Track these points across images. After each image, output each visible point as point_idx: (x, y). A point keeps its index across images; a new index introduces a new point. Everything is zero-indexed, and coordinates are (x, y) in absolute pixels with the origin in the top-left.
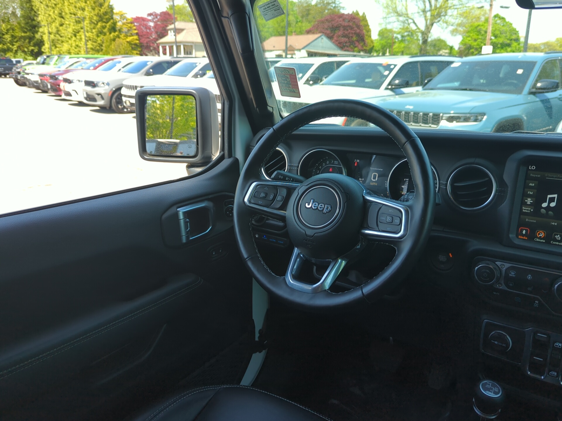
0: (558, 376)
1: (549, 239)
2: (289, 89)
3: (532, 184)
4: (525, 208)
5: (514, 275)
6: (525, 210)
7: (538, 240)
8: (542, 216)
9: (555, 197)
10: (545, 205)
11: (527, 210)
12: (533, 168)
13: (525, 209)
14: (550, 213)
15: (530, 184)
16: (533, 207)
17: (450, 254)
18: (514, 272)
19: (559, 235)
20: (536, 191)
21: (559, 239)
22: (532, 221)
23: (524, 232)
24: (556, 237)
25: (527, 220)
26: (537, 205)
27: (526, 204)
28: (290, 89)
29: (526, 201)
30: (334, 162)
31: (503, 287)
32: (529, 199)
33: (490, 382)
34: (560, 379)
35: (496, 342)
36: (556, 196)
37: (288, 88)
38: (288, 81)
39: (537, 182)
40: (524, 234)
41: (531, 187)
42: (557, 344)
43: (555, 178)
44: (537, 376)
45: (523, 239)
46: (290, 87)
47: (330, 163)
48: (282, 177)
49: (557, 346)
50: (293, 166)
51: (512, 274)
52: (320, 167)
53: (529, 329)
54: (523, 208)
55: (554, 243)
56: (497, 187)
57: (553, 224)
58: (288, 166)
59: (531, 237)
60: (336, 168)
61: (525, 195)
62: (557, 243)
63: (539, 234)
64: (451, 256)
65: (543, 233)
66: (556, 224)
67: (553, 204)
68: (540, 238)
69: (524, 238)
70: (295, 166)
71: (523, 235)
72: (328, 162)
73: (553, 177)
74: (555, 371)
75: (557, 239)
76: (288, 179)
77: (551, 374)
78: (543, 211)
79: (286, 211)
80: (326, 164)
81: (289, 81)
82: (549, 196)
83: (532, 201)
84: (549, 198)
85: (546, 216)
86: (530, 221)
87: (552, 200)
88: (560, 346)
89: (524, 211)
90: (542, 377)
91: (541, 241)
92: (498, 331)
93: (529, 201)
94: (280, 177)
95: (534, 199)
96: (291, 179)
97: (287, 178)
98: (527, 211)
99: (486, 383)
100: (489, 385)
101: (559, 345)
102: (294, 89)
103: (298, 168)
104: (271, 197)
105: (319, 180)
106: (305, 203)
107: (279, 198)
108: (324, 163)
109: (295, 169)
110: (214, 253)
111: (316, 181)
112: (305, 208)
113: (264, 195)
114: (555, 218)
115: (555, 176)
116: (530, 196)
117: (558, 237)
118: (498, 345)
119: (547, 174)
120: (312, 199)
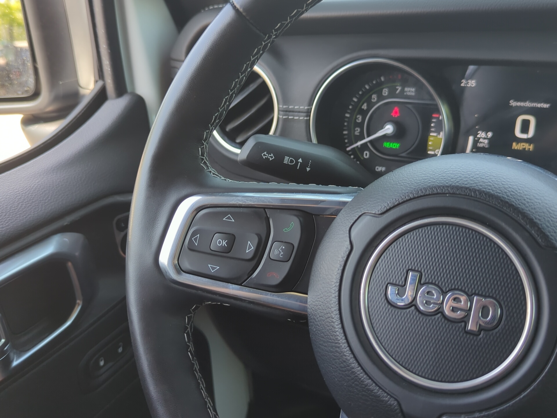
30: (403, 91)
47: (392, 94)
48: (271, 157)
50: (293, 112)
52: (365, 107)
58: (281, 113)
60: (410, 106)
70: (299, 112)
72: (385, 92)
76: (292, 161)
79: (307, 294)
80: (381, 97)
94: (265, 155)
96: (300, 160)
97: (287, 158)
103: (310, 116)
104: (250, 248)
105: (429, 195)
106: (385, 283)
107: (276, 252)
108: (374, 93)
109: (301, 118)
110: (102, 363)
111: (418, 197)
112: (386, 305)
113: (224, 243)
120: (411, 270)
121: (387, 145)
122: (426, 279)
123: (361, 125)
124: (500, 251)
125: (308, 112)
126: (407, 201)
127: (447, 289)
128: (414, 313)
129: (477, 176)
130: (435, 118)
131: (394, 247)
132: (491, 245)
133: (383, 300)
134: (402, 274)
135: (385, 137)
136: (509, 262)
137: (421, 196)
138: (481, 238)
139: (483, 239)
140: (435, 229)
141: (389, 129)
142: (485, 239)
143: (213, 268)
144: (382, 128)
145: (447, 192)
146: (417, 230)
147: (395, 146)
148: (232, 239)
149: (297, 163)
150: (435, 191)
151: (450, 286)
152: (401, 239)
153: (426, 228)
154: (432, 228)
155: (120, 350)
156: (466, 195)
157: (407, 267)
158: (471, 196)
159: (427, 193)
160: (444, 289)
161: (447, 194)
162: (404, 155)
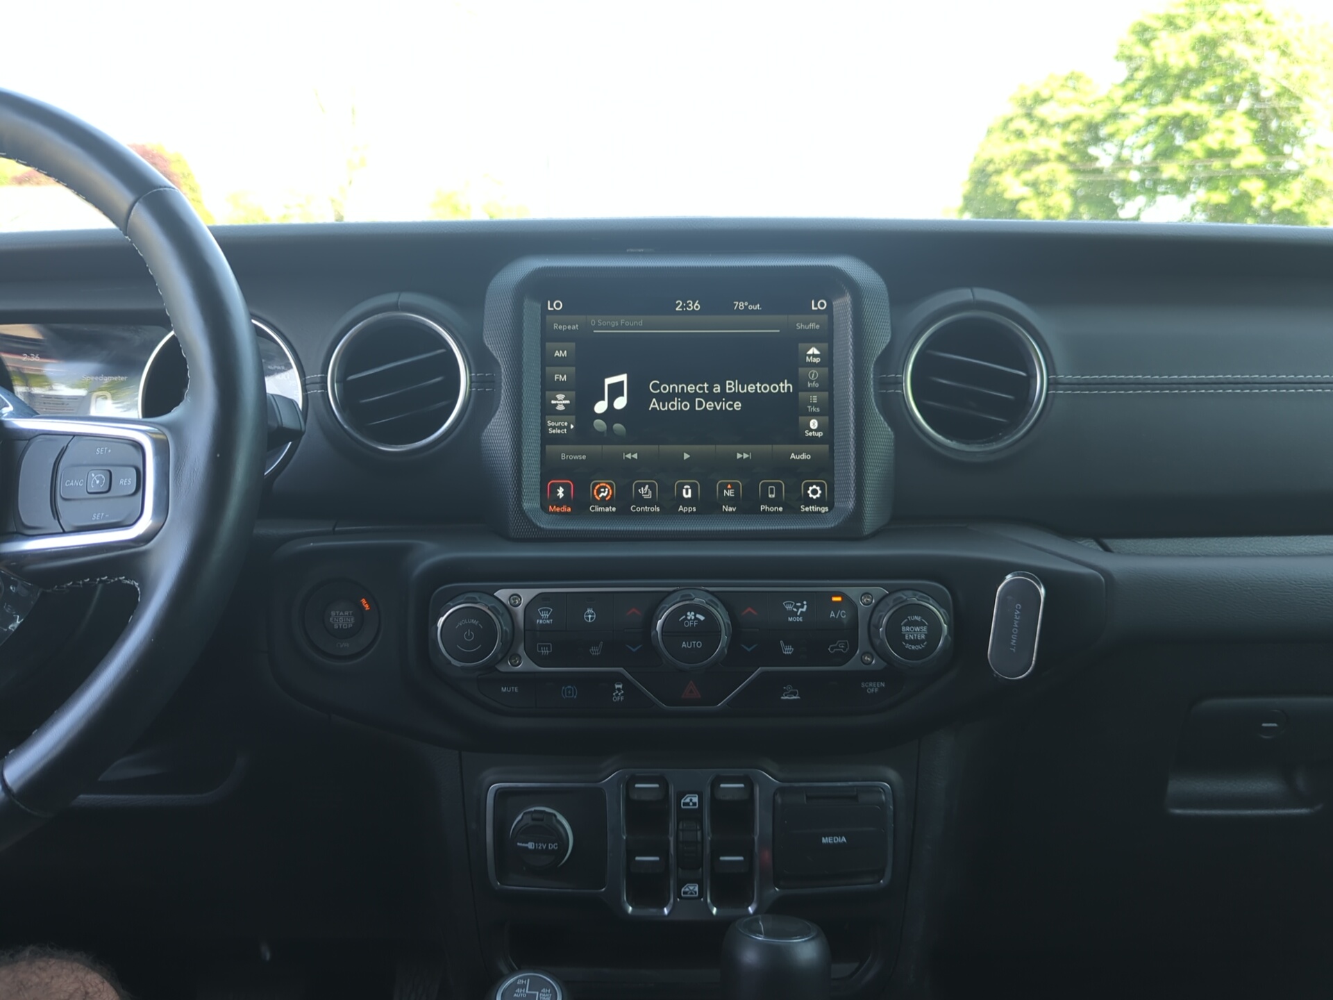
0: (702, 893)
1: (624, 501)
3: (561, 352)
4: (553, 424)
5: (549, 618)
6: (554, 428)
7: (598, 509)
8: (600, 438)
9: (623, 382)
10: (601, 407)
11: (560, 428)
12: (557, 305)
13: (556, 427)
14: (618, 427)
15: (557, 354)
16: (573, 418)
17: (364, 601)
18: (549, 611)
19: (647, 486)
20: (573, 369)
21: (650, 496)
22: (576, 457)
23: (560, 492)
24: (642, 491)
25: (563, 456)
26: (582, 407)
27: (551, 411)
29: (553, 402)
31: (525, 665)
32: (561, 396)
33: (524, 978)
34: (709, 900)
35: (530, 845)
36: (623, 377)
39: (573, 345)
40: (563, 498)
41: (561, 362)
42: (688, 800)
43: (615, 328)
44: (652, 911)
45: (560, 513)
49: (687, 804)
51: (546, 617)
53: (610, 778)
54: (549, 423)
55: (639, 509)
56: (470, 373)
57: (629, 456)
59: (580, 503)
61: (549, 387)
62: (646, 509)
63: (599, 492)
64: (367, 607)
65: (607, 486)
66: (635, 456)
67: (621, 403)
68: (603, 502)
69: (564, 509)
71: (559, 502)
73: (609, 328)
74: (694, 881)
75: (645, 497)
77: (685, 893)
78: (599, 424)
82: (609, 381)
83: (568, 402)
84: (609, 385)
85: (608, 438)
86: (571, 457)
87: (616, 390)
88: (694, 804)
89: (551, 431)
90: (666, 911)
91: (607, 509)
92: (533, 809)
93: (561, 401)
95: (573, 393)
98: (559, 431)
99: (514, 986)
100: (524, 986)
101: (691, 800)
114: (631, 439)
115: (614, 324)
116: (560, 387)
117: (645, 491)
118: (535, 851)
119: (593, 320)
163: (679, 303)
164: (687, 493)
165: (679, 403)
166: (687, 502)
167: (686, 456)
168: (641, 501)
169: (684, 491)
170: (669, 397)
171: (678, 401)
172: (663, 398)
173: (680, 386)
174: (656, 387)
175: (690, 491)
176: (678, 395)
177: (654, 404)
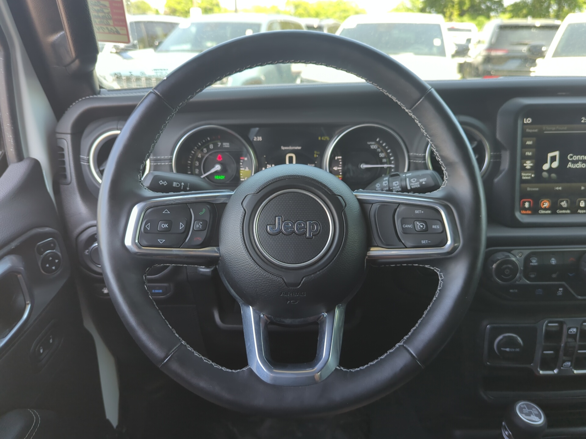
0: (571, 365)
1: (554, 209)
2: (107, 28)
3: (529, 142)
5: (536, 263)
6: (525, 176)
7: (543, 212)
8: (545, 181)
9: (557, 155)
10: (546, 167)
11: (528, 176)
12: (528, 121)
13: (526, 176)
14: (553, 175)
15: (527, 143)
16: (533, 172)
18: (535, 259)
19: (564, 202)
20: (534, 150)
21: (566, 206)
22: (534, 189)
23: (527, 205)
24: (562, 204)
25: (529, 189)
26: (537, 168)
27: (524, 169)
28: (109, 27)
29: (525, 165)
30: (222, 145)
31: (522, 281)
32: (528, 162)
33: (523, 404)
34: (573, 368)
35: (508, 350)
36: (557, 153)
37: (105, 27)
38: (105, 13)
39: (534, 139)
40: (527, 207)
41: (529, 147)
43: (554, 131)
44: (550, 372)
45: (527, 214)
46: (109, 25)
47: (216, 147)
48: (165, 183)
49: (571, 332)
50: (160, 160)
51: (534, 262)
52: (200, 156)
54: (523, 174)
55: (561, 212)
56: (491, 152)
57: (557, 188)
58: (152, 161)
59: (535, 209)
60: (227, 153)
61: (523, 158)
62: (564, 211)
63: (543, 204)
65: (547, 202)
66: (560, 188)
67: (555, 165)
68: (545, 209)
69: (529, 212)
70: (165, 160)
71: (526, 209)
72: (211, 146)
73: (551, 130)
74: (569, 361)
75: (564, 206)
76: (178, 185)
77: (565, 365)
78: (545, 175)
80: (209, 150)
81: (108, 13)
82: (550, 155)
83: (532, 165)
84: (550, 157)
85: (549, 180)
86: (532, 189)
87: (553, 159)
88: (574, 332)
89: (524, 178)
91: (547, 212)
92: (507, 335)
93: (528, 164)
94: (161, 182)
95: (534, 161)
96: (183, 184)
97: (174, 183)
98: (527, 178)
99: (521, 408)
100: (525, 408)
101: (573, 330)
102: (118, 28)
103: (172, 162)
104: (182, 226)
105: (279, 181)
106: (265, 225)
107: (198, 226)
108: (205, 147)
109: (166, 164)
110: (41, 351)
111: (273, 182)
112: (268, 235)
113: (166, 226)
114: (559, 181)
115: (554, 129)
116: (528, 158)
117: (564, 204)
118: (510, 352)
119: (545, 127)
120: (277, 216)
121: (217, 177)
122: (285, 219)
123: (199, 167)
124: (314, 200)
125: (171, 160)
126: (269, 185)
127: (295, 221)
128: (282, 235)
129: (297, 170)
130: (242, 160)
131: (267, 207)
132: (310, 198)
133: (266, 233)
134: (273, 219)
135: (217, 173)
136: (319, 204)
137: (275, 182)
138: (305, 196)
139: (306, 196)
140: (284, 196)
141: (218, 167)
142: (307, 196)
143: (161, 241)
144: (213, 167)
145: (286, 178)
146: (276, 198)
147: (222, 177)
148: (170, 223)
149: (181, 185)
150: (281, 178)
151: (296, 219)
152: (269, 203)
153: (280, 196)
154: (283, 196)
155: (51, 341)
156: (295, 178)
157: (275, 215)
158: (297, 178)
159: (277, 180)
160: (293, 222)
161: (286, 179)
162: (228, 182)
163: (583, 119)
164: (582, 204)
165: (581, 164)
166: (582, 208)
167: (583, 188)
168: (562, 208)
169: (581, 203)
170: (576, 162)
171: (580, 163)
172: (574, 162)
173: (581, 157)
174: (571, 157)
175: (583, 203)
176: (581, 161)
177: (570, 165)
